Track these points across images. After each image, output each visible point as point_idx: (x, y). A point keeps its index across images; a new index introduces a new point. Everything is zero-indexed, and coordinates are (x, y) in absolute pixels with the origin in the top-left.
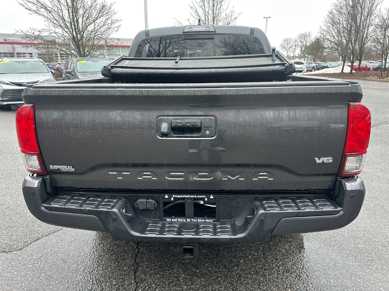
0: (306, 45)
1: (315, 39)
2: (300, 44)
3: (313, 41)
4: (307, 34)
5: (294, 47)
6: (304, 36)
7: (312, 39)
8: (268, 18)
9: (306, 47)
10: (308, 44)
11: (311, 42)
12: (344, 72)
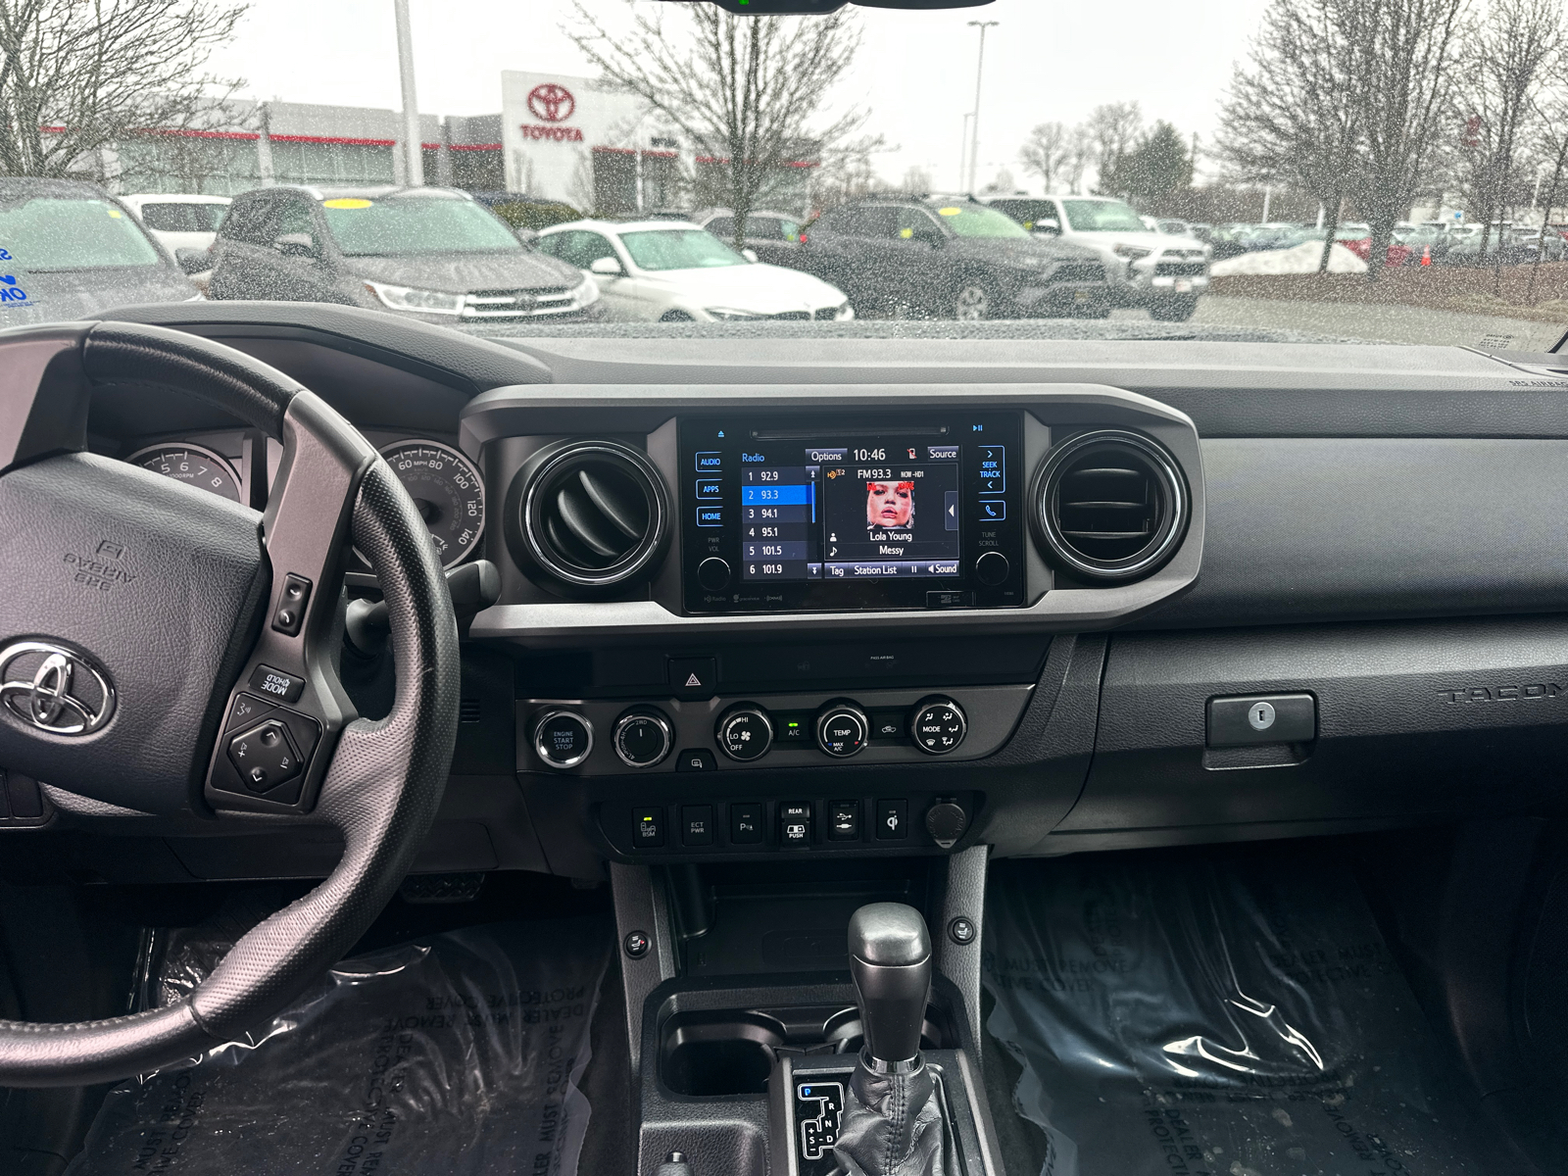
0: (1121, 150)
1: (1156, 127)
2: (1098, 147)
3: (1150, 136)
4: (1127, 108)
5: (1074, 160)
6: (1113, 118)
7: (1146, 128)
8: (988, 28)
9: (1122, 160)
10: (1130, 148)
11: (1141, 141)
12: (1329, 268)
